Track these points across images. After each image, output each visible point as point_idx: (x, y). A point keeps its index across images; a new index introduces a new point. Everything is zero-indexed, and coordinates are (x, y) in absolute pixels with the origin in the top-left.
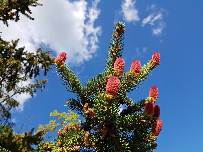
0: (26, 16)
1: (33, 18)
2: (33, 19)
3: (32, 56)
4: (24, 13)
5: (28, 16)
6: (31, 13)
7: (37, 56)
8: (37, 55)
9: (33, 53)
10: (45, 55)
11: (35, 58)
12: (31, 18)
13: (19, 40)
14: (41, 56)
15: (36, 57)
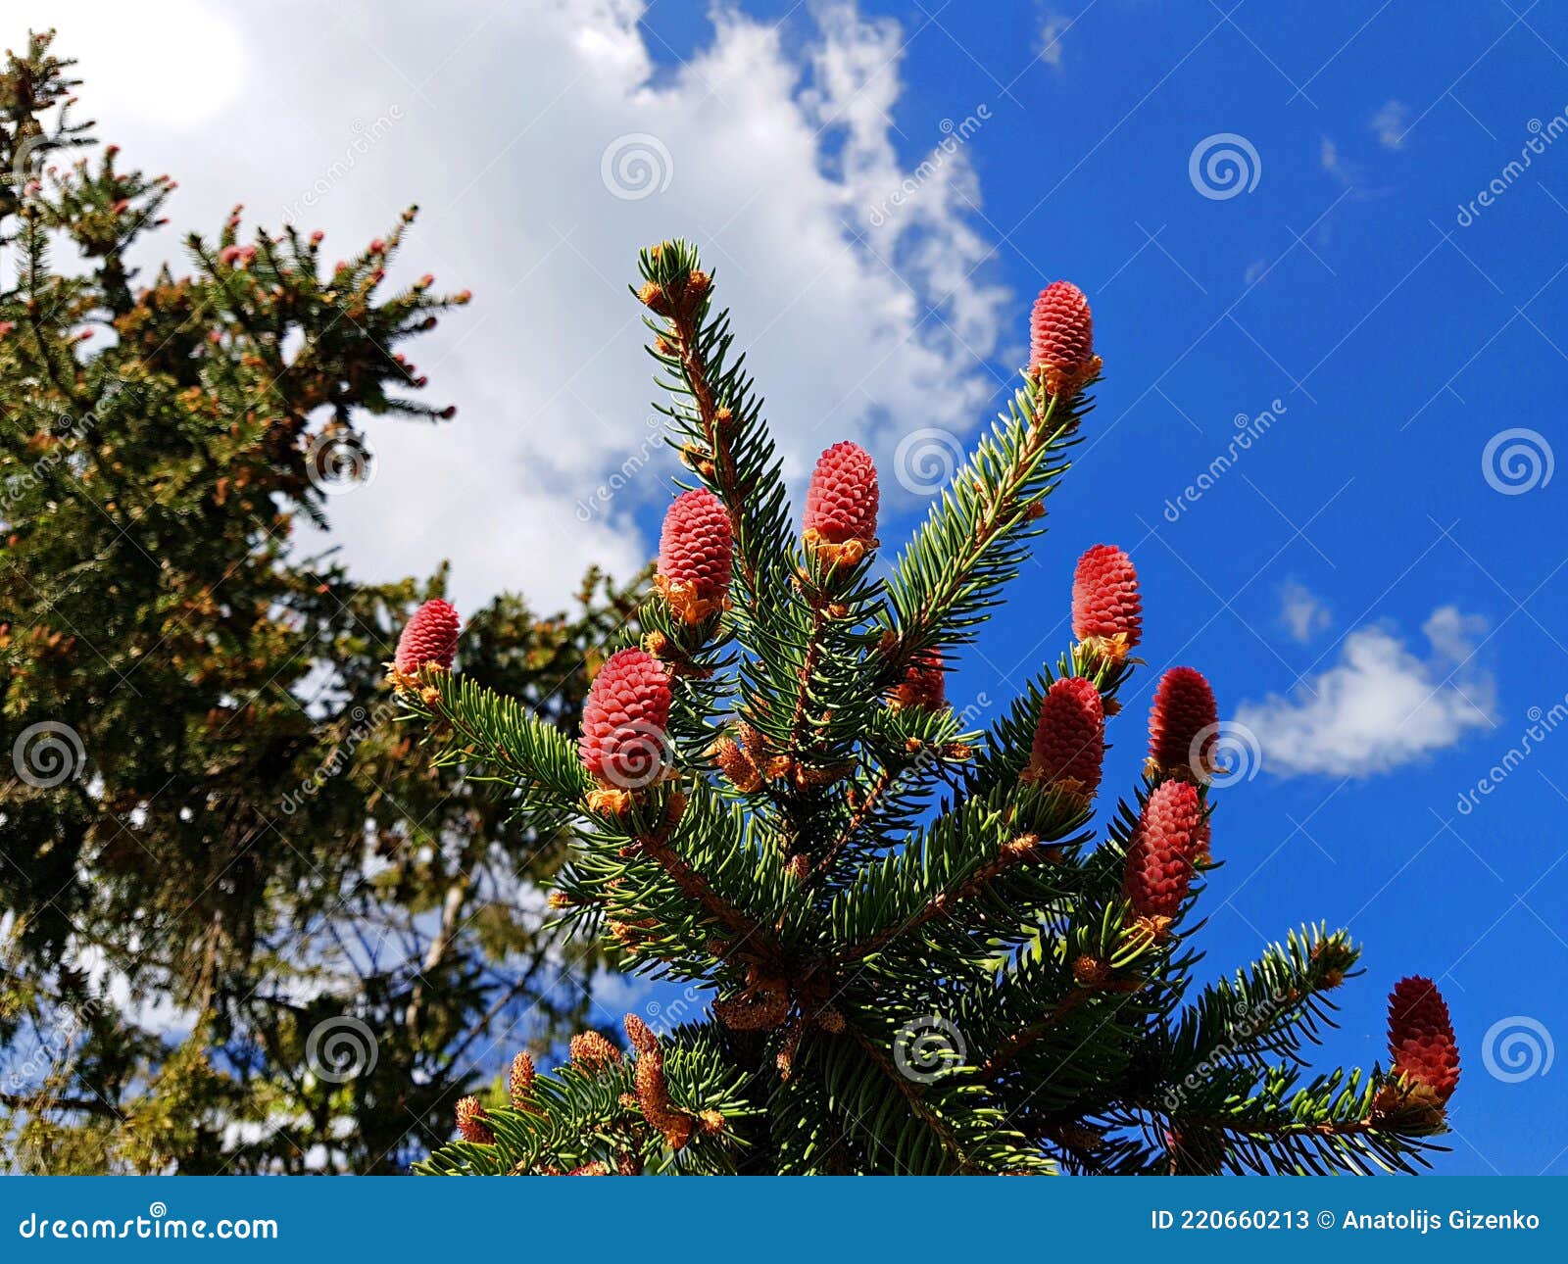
0: (399, 412)
1: (443, 406)
2: (448, 413)
3: (562, 639)
4: (381, 405)
5: (410, 410)
6: (421, 383)
7: (593, 628)
8: (593, 618)
9: (562, 617)
10: (638, 598)
11: (581, 642)
12: (433, 414)
13: (446, 566)
14: (616, 612)
15: (589, 637)
